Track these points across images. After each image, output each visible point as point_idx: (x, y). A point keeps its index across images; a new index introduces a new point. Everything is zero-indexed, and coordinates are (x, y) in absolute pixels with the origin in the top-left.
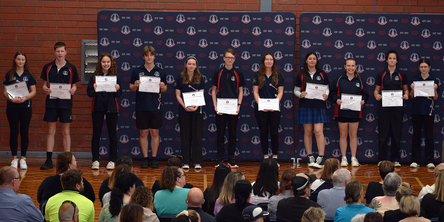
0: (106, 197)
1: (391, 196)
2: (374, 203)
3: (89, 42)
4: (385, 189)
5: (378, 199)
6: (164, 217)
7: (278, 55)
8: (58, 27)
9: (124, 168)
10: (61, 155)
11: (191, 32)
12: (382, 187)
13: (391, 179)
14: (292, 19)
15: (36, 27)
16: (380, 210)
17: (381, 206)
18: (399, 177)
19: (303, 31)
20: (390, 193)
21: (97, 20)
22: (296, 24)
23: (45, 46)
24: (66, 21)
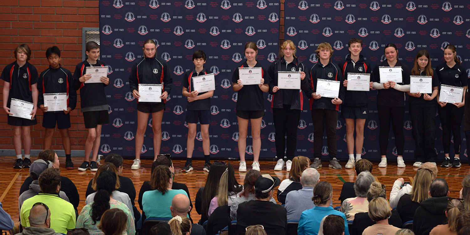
0: (89, 199)
1: (363, 197)
2: (344, 205)
3: (90, 30)
4: (357, 190)
5: (349, 201)
6: (152, 221)
7: (261, 44)
8: (56, 14)
9: (109, 168)
10: (43, 153)
11: (202, 19)
12: (353, 187)
13: (363, 179)
14: (276, 4)
15: (33, 14)
16: (351, 212)
17: (352, 208)
18: (371, 177)
19: (288, 18)
20: (363, 194)
21: (98, 6)
22: (281, 10)
23: (42, 35)
24: (65, 7)
